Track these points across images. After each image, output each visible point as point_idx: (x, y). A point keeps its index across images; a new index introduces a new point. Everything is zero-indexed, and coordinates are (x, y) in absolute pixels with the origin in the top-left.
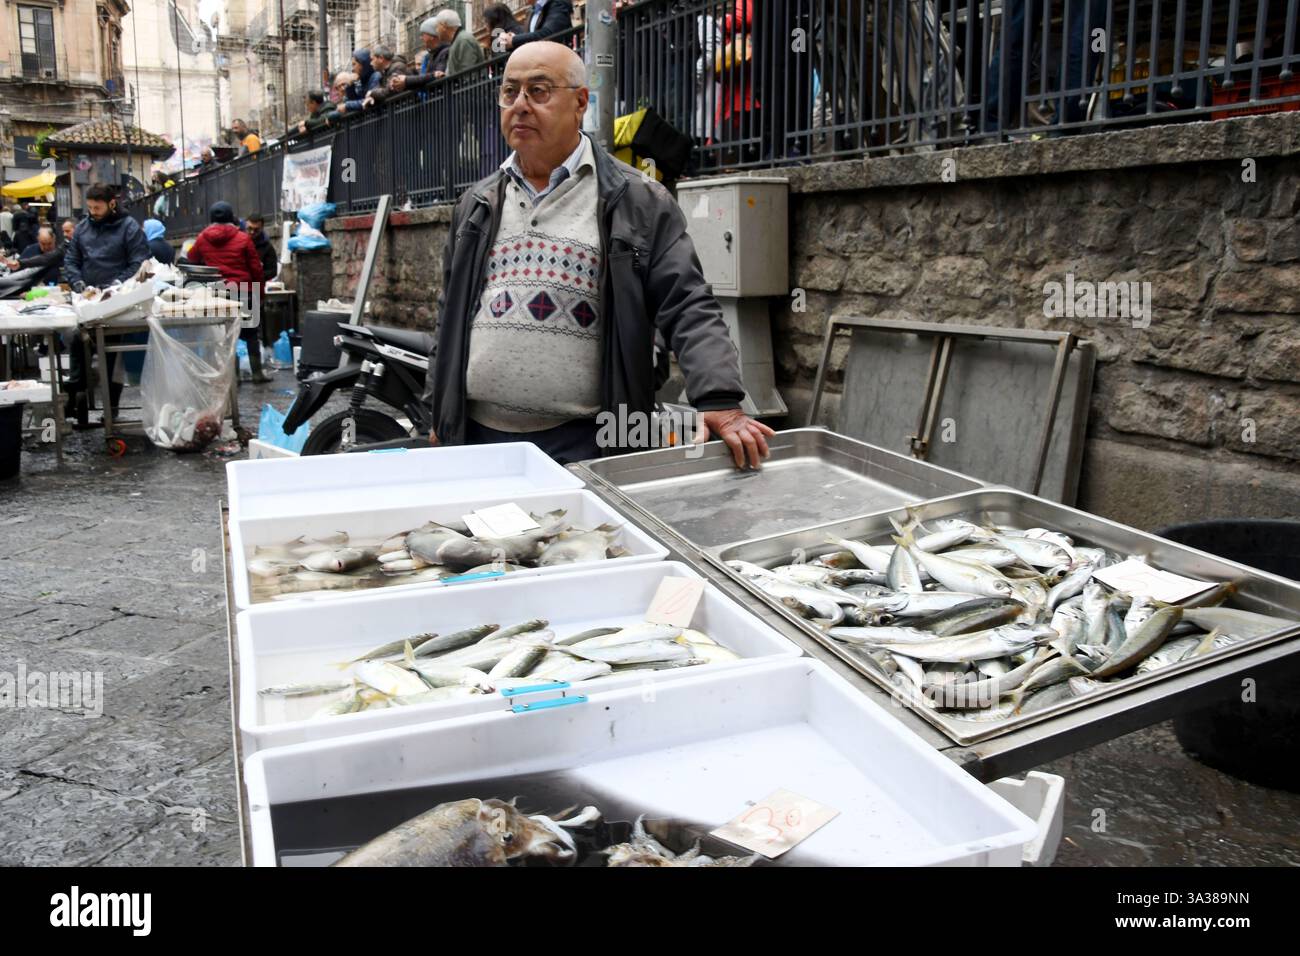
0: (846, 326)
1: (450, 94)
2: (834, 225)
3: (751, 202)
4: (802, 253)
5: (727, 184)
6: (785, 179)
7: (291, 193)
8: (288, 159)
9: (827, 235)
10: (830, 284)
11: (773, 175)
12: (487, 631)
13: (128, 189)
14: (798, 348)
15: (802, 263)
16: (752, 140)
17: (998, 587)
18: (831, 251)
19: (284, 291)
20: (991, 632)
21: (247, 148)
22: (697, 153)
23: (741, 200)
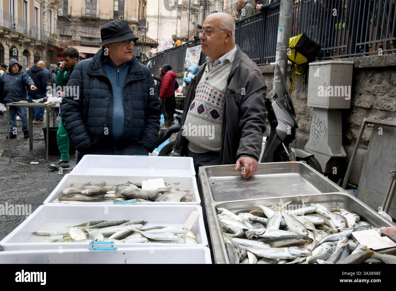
0: (371, 123)
1: (240, 26)
2: (371, 81)
3: (336, 71)
4: (358, 92)
5: (327, 64)
6: (352, 62)
7: (188, 61)
8: (188, 49)
9: (367, 85)
10: (367, 105)
11: (348, 61)
12: (124, 222)
13: (141, 58)
14: (353, 130)
15: (357, 96)
16: (343, 46)
17: (303, 231)
18: (369, 92)
19: (183, 97)
20: (286, 249)
21: (177, 45)
22: (322, 51)
23: (332, 70)
